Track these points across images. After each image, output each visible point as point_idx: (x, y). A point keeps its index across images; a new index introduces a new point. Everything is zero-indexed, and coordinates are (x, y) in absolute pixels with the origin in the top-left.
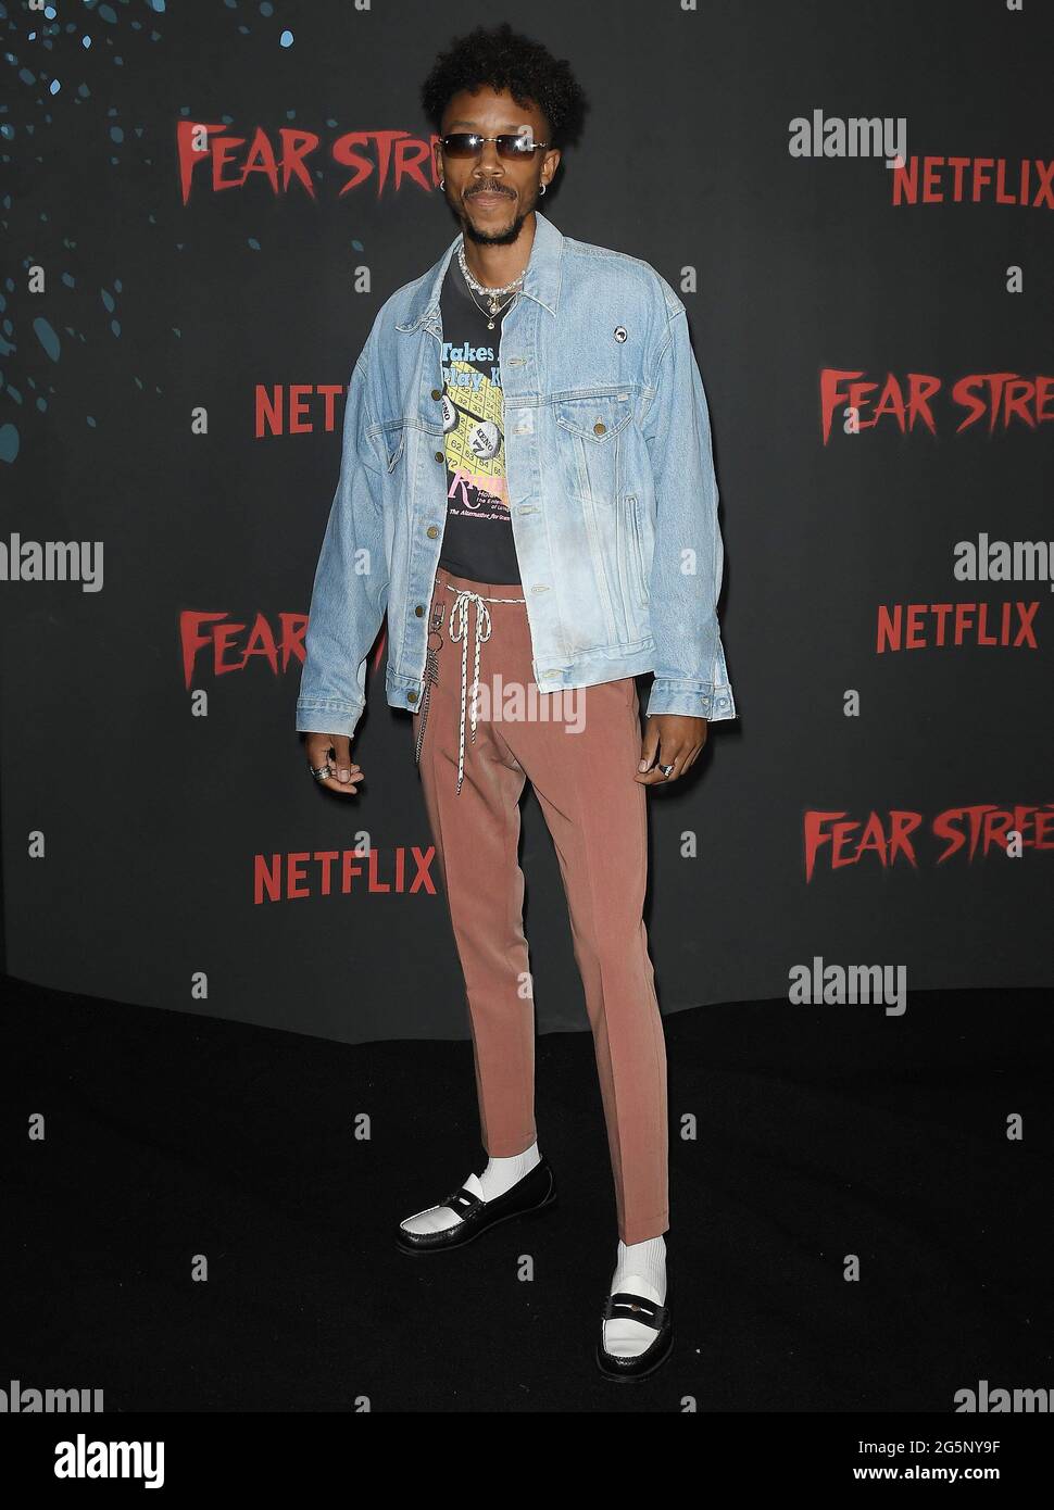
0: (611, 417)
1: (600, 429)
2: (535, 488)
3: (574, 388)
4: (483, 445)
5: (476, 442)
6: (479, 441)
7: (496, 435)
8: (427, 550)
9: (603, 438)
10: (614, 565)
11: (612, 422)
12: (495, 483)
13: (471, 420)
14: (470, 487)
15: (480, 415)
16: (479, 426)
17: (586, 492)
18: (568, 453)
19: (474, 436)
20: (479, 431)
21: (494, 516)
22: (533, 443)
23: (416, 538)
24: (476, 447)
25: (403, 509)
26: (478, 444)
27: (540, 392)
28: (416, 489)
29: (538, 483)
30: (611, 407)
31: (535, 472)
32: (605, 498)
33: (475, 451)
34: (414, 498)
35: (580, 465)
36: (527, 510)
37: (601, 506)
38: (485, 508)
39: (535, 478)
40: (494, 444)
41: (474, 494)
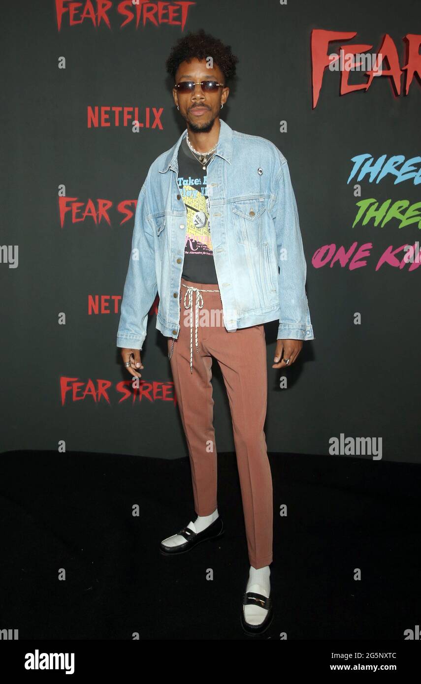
0: (257, 208)
1: (252, 214)
2: (224, 240)
3: (240, 196)
4: (199, 222)
5: (196, 221)
6: (197, 220)
7: (204, 218)
8: (177, 269)
9: (253, 218)
10: (258, 273)
11: (258, 211)
12: (204, 238)
13: (193, 211)
14: (193, 241)
15: (197, 209)
16: (196, 213)
17: (246, 242)
18: (238, 224)
19: (195, 218)
20: (197, 216)
21: (204, 253)
22: (222, 221)
23: (173, 263)
24: (196, 223)
25: (166, 251)
26: (197, 222)
27: (225, 197)
28: (172, 242)
29: (225, 238)
30: (256, 204)
31: (223, 233)
32: (254, 244)
33: (196, 225)
34: (171, 246)
35: (243, 230)
36: (220, 250)
37: (253, 248)
38: (201, 249)
39: (224, 236)
40: (204, 221)
41: (195, 244)
